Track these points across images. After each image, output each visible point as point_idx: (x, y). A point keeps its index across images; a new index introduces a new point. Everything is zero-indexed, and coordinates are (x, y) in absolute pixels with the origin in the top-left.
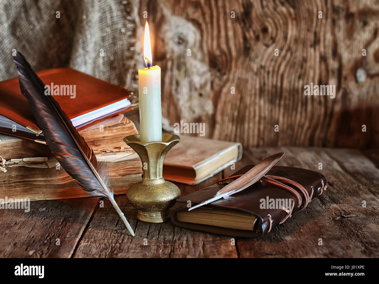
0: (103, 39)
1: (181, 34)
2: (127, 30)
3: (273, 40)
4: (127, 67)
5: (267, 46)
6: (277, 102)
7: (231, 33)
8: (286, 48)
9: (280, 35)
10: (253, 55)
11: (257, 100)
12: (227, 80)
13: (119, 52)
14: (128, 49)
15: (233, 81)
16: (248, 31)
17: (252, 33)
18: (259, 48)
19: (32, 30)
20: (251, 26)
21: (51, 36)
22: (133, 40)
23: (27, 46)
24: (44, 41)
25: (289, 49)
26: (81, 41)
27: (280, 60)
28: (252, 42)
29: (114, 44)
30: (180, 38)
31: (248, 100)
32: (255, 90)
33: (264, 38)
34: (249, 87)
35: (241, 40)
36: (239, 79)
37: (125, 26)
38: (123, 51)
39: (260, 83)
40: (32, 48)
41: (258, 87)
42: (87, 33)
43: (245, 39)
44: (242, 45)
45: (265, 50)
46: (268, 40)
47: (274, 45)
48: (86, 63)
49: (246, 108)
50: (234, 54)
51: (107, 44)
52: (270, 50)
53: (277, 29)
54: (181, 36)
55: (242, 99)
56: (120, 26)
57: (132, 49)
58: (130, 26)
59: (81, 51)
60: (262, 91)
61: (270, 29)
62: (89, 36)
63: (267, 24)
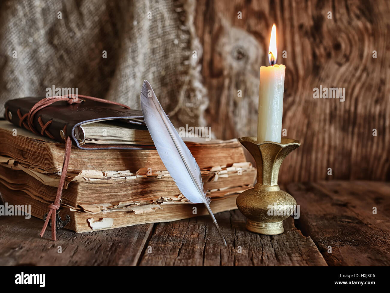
0: (153, 51)
1: (242, 48)
2: (181, 41)
3: (347, 58)
4: (180, 83)
5: (340, 65)
6: (350, 129)
7: (298, 49)
8: (361, 67)
9: (355, 53)
10: (323, 74)
11: (327, 127)
12: (293, 103)
13: (172, 66)
14: (182, 64)
15: (300, 103)
16: (319, 48)
17: (322, 50)
18: (330, 67)
19: (71, 37)
20: (321, 42)
21: (93, 45)
22: (187, 53)
23: (65, 57)
24: (85, 51)
25: (365, 69)
26: (130, 50)
27: (354, 81)
28: (323, 60)
29: (166, 56)
30: (240, 53)
31: (316, 126)
32: (325, 114)
33: (337, 55)
34: (318, 110)
35: (310, 57)
36: (307, 102)
37: (178, 37)
38: (175, 65)
39: (331, 106)
40: (71, 59)
41: (328, 111)
42: (138, 41)
43: (314, 55)
44: (311, 63)
45: (338, 70)
46: (341, 58)
47: (347, 64)
48: (134, 76)
49: (313, 135)
50: (301, 72)
51: (157, 57)
52: (343, 69)
53: (351, 46)
54: (241, 50)
55: (309, 125)
56: (172, 36)
57: (186, 63)
58: (184, 37)
59: (130, 61)
60: (332, 116)
61: (343, 46)
62: (140, 45)
63: (340, 40)
